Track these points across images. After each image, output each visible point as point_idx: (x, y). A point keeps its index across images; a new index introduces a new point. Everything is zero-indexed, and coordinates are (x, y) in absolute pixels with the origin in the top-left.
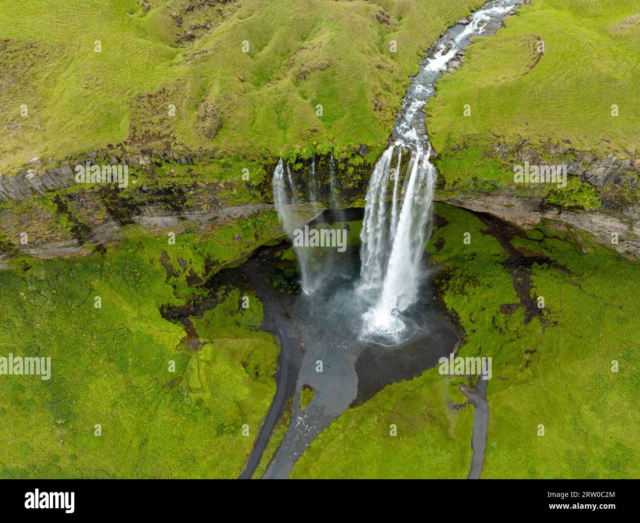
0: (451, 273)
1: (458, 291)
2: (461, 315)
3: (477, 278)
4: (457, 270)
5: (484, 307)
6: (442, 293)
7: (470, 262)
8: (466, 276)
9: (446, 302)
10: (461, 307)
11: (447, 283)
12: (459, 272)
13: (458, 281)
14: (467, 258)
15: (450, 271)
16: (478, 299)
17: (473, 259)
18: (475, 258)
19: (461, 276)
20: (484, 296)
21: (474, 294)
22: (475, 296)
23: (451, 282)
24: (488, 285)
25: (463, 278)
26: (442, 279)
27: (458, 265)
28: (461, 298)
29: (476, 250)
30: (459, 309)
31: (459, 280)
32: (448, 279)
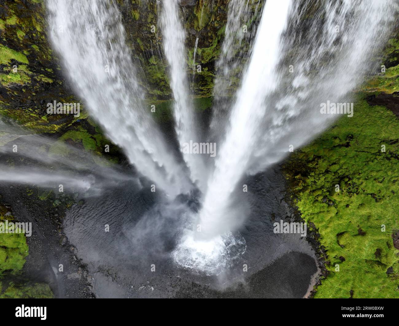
0: (310, 165)
1: (320, 198)
2: (323, 233)
3: (354, 180)
4: (320, 161)
5: (364, 230)
6: (296, 195)
7: (344, 149)
8: (335, 173)
9: (301, 209)
10: (324, 223)
11: (304, 182)
12: (323, 165)
13: (321, 181)
14: (337, 141)
15: (309, 162)
16: (353, 214)
17: (348, 145)
18: (352, 143)
19: (327, 172)
20: (364, 212)
21: (347, 206)
22: (348, 210)
23: (310, 180)
24: (373, 195)
25: (330, 177)
26: (297, 174)
27: (322, 153)
28: (326, 209)
29: (355, 130)
30: (320, 225)
31: (322, 179)
32: (305, 175)
